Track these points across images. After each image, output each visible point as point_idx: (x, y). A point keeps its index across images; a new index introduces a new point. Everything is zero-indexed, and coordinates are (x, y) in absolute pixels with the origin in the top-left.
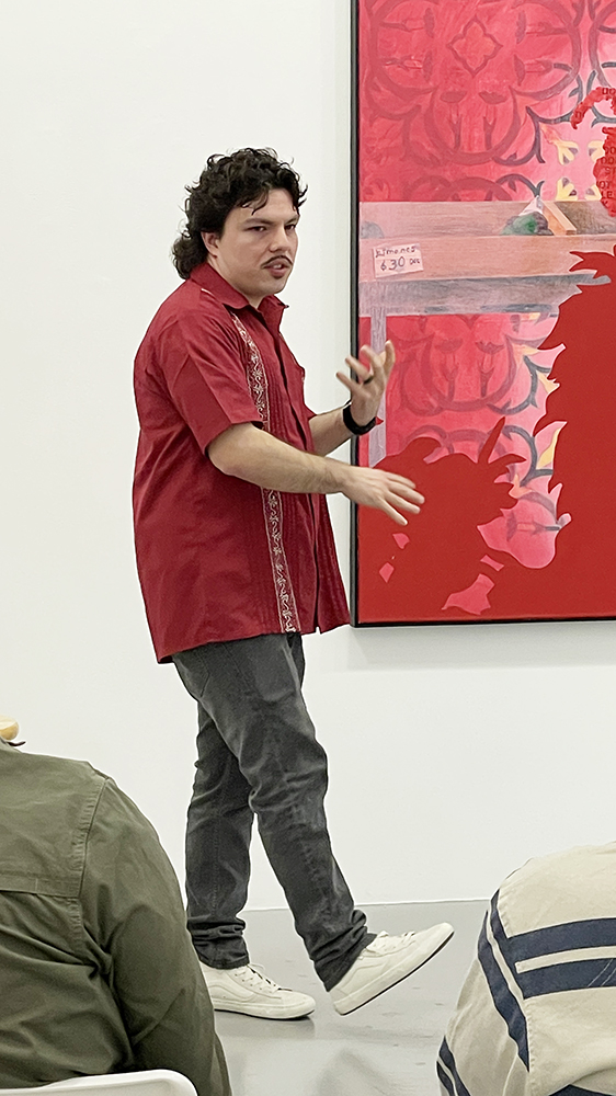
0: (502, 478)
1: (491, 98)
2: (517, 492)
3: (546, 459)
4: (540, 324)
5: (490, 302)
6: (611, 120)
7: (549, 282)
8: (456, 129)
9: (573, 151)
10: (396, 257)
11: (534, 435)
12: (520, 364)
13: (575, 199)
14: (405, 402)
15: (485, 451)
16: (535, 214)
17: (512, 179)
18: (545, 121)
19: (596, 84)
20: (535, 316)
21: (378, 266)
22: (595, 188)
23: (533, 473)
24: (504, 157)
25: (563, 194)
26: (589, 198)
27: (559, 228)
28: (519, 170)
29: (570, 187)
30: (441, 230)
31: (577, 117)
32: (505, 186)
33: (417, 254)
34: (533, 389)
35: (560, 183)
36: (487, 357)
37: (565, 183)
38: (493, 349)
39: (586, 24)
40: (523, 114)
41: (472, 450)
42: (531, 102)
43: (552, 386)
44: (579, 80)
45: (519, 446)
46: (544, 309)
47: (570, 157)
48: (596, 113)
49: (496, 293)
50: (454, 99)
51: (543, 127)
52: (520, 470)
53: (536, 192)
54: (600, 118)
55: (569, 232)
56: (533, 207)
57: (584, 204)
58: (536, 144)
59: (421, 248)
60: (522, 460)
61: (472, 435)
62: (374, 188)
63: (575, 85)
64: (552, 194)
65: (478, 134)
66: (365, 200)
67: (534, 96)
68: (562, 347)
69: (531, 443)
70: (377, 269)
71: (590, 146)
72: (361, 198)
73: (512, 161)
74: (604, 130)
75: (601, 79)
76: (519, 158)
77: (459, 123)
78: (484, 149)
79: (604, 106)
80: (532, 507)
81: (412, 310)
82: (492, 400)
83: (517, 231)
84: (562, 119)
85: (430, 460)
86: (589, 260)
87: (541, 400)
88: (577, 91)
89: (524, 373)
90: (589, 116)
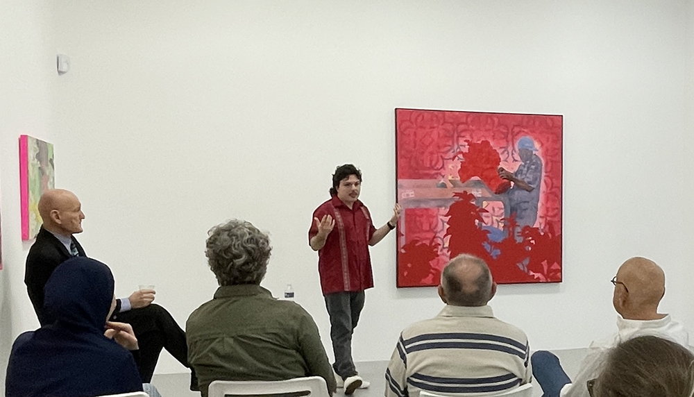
0: (436, 250)
1: (432, 153)
2: (439, 253)
3: (447, 245)
4: (444, 211)
5: (432, 205)
6: (462, 159)
7: (446, 200)
8: (423, 161)
10: (407, 193)
11: (444, 238)
12: (440, 220)
13: (453, 179)
14: (410, 230)
15: (431, 243)
16: (443, 183)
17: (437, 174)
18: (446, 159)
19: (458, 150)
20: (443, 208)
22: (458, 176)
23: (444, 248)
24: (435, 168)
25: (450, 178)
26: (457, 179)
27: (449, 186)
28: (439, 171)
29: (452, 176)
30: (418, 187)
31: (454, 158)
32: (435, 176)
33: (413, 193)
34: (443, 226)
36: (431, 219)
38: (433, 217)
39: (456, 135)
40: (440, 158)
41: (428, 243)
43: (448, 226)
45: (439, 241)
46: (446, 207)
49: (433, 202)
50: (422, 153)
51: (445, 161)
52: (440, 247)
53: (443, 177)
54: (459, 159)
55: (452, 187)
56: (442, 181)
58: (443, 165)
60: (440, 245)
61: (427, 239)
63: (453, 150)
64: (447, 178)
65: (428, 163)
66: (401, 178)
67: (443, 153)
69: (443, 241)
70: (402, 196)
72: (399, 176)
73: (438, 169)
74: (460, 162)
78: (430, 166)
79: (461, 156)
80: (444, 258)
81: (412, 206)
82: (432, 229)
83: (439, 187)
84: (450, 158)
85: (417, 245)
86: (457, 194)
87: (445, 231)
88: (454, 152)
89: (440, 223)
90: (457, 158)
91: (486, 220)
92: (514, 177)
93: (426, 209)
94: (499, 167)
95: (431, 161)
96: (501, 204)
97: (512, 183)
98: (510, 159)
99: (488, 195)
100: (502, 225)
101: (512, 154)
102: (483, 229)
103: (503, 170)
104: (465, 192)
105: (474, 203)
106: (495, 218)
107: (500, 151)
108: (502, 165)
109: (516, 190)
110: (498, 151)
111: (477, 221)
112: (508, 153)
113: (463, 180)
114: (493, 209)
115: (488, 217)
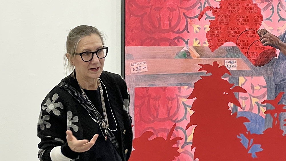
0: (175, 146)
1: (171, 9)
2: (180, 150)
3: (190, 138)
4: (187, 90)
5: (171, 82)
6: (212, 18)
7: (191, 75)
8: (159, 20)
9: (199, 28)
10: (138, 66)
11: (186, 130)
12: (181, 104)
13: (199, 45)
14: (141, 119)
15: (169, 136)
16: (186, 51)
17: (178, 38)
18: (190, 18)
19: (207, 5)
20: (186, 87)
21: (132, 70)
22: (206, 42)
23: (186, 143)
24: (175, 30)
25: (196, 44)
26: (204, 45)
27: (194, 56)
28: (181, 35)
29: (198, 41)
30: (154, 57)
31: (200, 17)
32: (176, 41)
33: (145, 65)
34: (186, 113)
35: (194, 40)
36: (170, 102)
37: (196, 40)
38: (172, 99)
40: (182, 15)
41: (165, 136)
42: (185, 11)
43: (192, 112)
44: (201, 3)
45: (181, 134)
46: (189, 85)
47: (198, 30)
48: (207, 15)
49: (173, 79)
50: (159, 9)
51: (189, 20)
52: (181, 143)
53: (187, 43)
54: (208, 17)
55: (198, 57)
56: (185, 48)
57: (203, 47)
58: (187, 26)
59: (147, 63)
60: (182, 139)
61: (164, 130)
62: (131, 41)
63: (199, 5)
64: (192, 43)
65: (167, 22)
66: (127, 46)
67: (186, 9)
68: (195, 98)
69: (185, 133)
71: (205, 27)
72: (126, 45)
73: (178, 32)
74: (210, 21)
75: (209, 3)
76: (180, 31)
77: (160, 18)
78: (168, 28)
79: (210, 13)
80: (185, 156)
81: (144, 85)
82: (171, 117)
83: (180, 57)
84: (195, 17)
85: (150, 139)
86: (204, 67)
87: (188, 117)
88: (201, 7)
89: (182, 108)
90: (204, 16)
91: (243, 103)
92: (280, 42)
93: (164, 89)
94: (261, 28)
95: (170, 21)
96: (262, 80)
97: (278, 51)
98: (276, 17)
99: (246, 67)
100: (263, 110)
101: (278, 9)
102: (238, 116)
103: (265, 32)
104: (215, 63)
105: (227, 79)
106: (254, 100)
107: (261, 6)
108: (264, 25)
109: (283, 60)
110: (259, 6)
111: (231, 105)
112: (273, 9)
113: (213, 47)
114: (253, 87)
115: (245, 98)
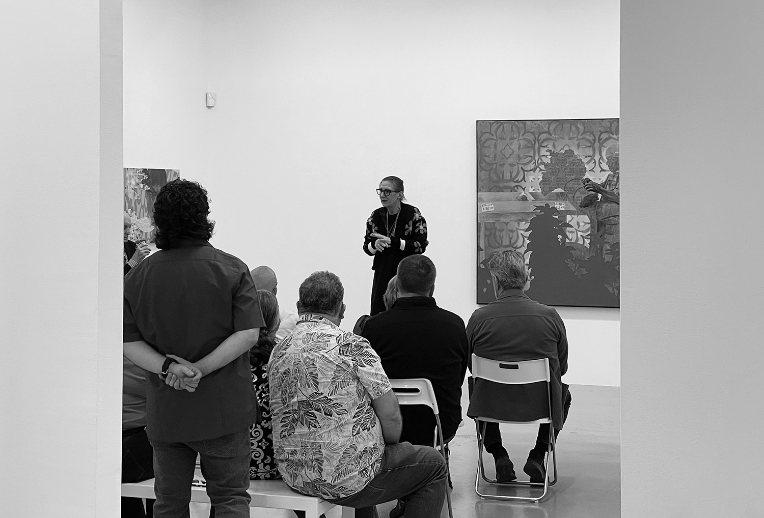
1: (512, 165)
3: (527, 261)
4: (525, 225)
5: (512, 219)
6: (544, 170)
7: (528, 214)
8: (503, 173)
9: (534, 179)
10: (487, 207)
11: (524, 254)
12: (520, 235)
13: (534, 191)
14: (490, 245)
16: (524, 195)
17: (517, 186)
18: (526, 171)
20: (524, 222)
21: (482, 209)
22: (540, 189)
24: (515, 180)
25: (531, 190)
26: (538, 191)
27: (530, 199)
28: (519, 184)
29: (533, 188)
30: (498, 200)
31: (534, 170)
32: (515, 188)
34: (524, 242)
35: (530, 187)
36: (511, 234)
37: (532, 187)
38: (513, 231)
39: (537, 145)
40: (520, 169)
42: (522, 166)
43: (528, 242)
44: (535, 161)
46: (526, 221)
47: (533, 180)
48: (540, 168)
49: (513, 216)
50: (502, 165)
51: (526, 173)
53: (524, 189)
54: (541, 170)
55: (533, 200)
56: (523, 194)
57: (538, 193)
58: (524, 177)
59: (494, 205)
62: (482, 189)
63: (534, 161)
64: (528, 190)
65: (509, 174)
66: (480, 192)
67: (523, 164)
68: (531, 231)
71: (538, 177)
72: (478, 190)
73: (517, 181)
74: (542, 173)
75: (541, 160)
76: (519, 180)
77: (503, 171)
78: (510, 178)
79: (542, 167)
81: (491, 221)
82: (513, 245)
83: (519, 200)
84: (531, 170)
86: (538, 208)
87: (526, 245)
88: (535, 163)
89: (521, 238)
90: (538, 169)
91: (570, 236)
92: (602, 188)
94: (584, 178)
95: (511, 173)
96: (586, 218)
97: (600, 196)
98: (598, 169)
99: (573, 208)
100: (587, 241)
101: (600, 163)
102: (567, 245)
103: (588, 180)
104: (547, 205)
105: (557, 217)
106: (580, 234)
107: (585, 161)
109: (605, 203)
110: (583, 161)
111: (560, 237)
112: (595, 162)
113: (545, 192)
114: (578, 224)
115: (572, 232)
